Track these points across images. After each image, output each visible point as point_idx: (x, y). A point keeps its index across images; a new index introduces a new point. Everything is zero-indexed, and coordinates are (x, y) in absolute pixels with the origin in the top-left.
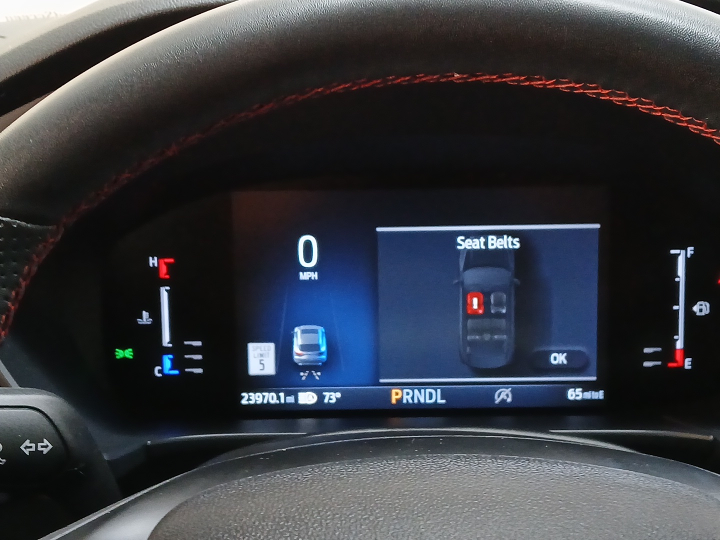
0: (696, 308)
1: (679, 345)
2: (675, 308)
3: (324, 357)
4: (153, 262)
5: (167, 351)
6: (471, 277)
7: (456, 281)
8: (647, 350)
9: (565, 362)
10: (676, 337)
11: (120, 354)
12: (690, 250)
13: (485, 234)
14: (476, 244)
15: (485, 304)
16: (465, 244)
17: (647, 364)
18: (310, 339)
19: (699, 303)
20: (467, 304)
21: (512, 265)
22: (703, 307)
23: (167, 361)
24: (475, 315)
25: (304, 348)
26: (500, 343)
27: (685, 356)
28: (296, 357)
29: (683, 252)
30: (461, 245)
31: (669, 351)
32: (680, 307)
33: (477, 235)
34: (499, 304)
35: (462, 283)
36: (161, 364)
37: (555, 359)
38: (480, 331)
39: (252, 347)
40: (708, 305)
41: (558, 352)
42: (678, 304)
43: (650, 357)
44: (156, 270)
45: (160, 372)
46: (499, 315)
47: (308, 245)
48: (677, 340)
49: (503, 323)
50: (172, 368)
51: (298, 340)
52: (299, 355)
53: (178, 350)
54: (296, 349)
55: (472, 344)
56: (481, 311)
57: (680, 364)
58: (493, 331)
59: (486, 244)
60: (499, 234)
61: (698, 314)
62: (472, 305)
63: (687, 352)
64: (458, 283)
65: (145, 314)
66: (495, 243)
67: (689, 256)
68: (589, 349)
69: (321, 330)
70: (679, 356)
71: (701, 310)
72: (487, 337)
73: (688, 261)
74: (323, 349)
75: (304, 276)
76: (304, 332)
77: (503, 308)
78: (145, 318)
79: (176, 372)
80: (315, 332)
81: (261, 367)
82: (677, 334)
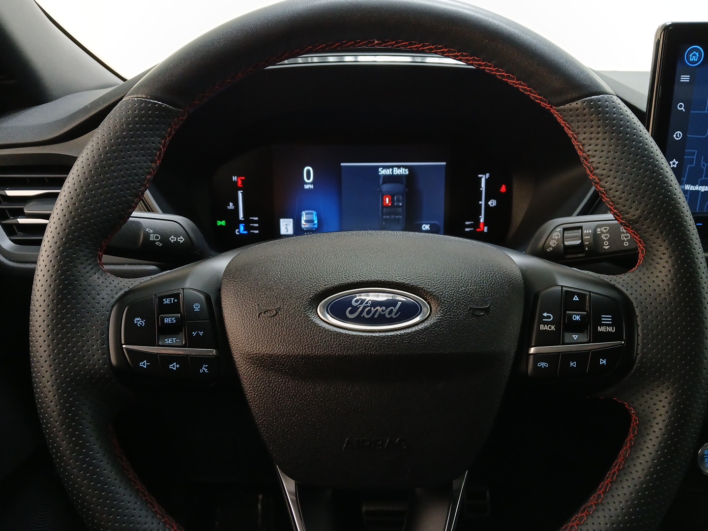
0: (490, 203)
1: (482, 220)
2: (480, 203)
3: (316, 226)
4: (235, 178)
5: (241, 222)
6: (385, 187)
7: (378, 190)
8: (467, 223)
9: (429, 229)
10: (480, 217)
11: (219, 223)
12: (488, 175)
13: (392, 167)
14: (388, 172)
15: (392, 201)
16: (383, 172)
17: (467, 230)
18: (310, 217)
19: (491, 200)
20: (383, 201)
21: (405, 183)
22: (493, 202)
23: (242, 228)
24: (387, 206)
25: (307, 221)
26: (399, 220)
27: (485, 226)
28: (303, 226)
29: (484, 176)
30: (381, 172)
31: (477, 223)
32: (483, 203)
33: (388, 167)
34: (398, 201)
35: (381, 191)
36: (239, 228)
37: (424, 227)
38: (389, 214)
39: (282, 220)
40: (495, 201)
41: (426, 224)
42: (481, 201)
43: (468, 226)
44: (236, 182)
45: (238, 232)
46: (398, 206)
47: (308, 172)
49: (400, 209)
50: (244, 230)
51: (304, 218)
52: (304, 225)
53: (247, 222)
54: (303, 222)
55: (386, 220)
56: (390, 205)
57: (482, 229)
58: (396, 214)
59: (392, 172)
60: (399, 167)
61: (491, 206)
62: (386, 201)
63: (485, 224)
64: (379, 191)
65: (231, 204)
66: (397, 171)
67: (487, 178)
68: (440, 223)
69: (315, 213)
70: (481, 226)
71: (492, 204)
72: (393, 217)
73: (487, 180)
74: (316, 222)
75: (306, 187)
76: (306, 214)
77: (400, 202)
78: (231, 206)
79: (246, 232)
80: (312, 214)
81: (286, 230)
82: (481, 215)
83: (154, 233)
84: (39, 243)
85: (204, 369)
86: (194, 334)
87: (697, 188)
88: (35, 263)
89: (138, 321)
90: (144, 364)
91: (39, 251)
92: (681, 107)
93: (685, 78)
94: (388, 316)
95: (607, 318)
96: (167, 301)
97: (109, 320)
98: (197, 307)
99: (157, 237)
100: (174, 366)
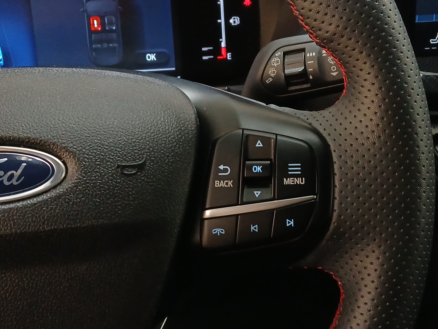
0: (231, 21)
1: (223, 45)
2: (219, 21)
3: (2, 63)
6: (91, 6)
7: (82, 10)
8: (204, 49)
9: (155, 59)
10: (221, 40)
15: (102, 24)
17: (205, 58)
19: (233, 18)
20: (90, 25)
22: (236, 20)
24: (96, 31)
26: (114, 48)
27: (227, 52)
31: (217, 49)
32: (222, 21)
34: (111, 23)
35: (85, 11)
37: (149, 57)
38: (101, 42)
40: (239, 19)
41: (151, 53)
42: (220, 19)
43: (206, 53)
46: (111, 31)
48: (222, 41)
49: (114, 35)
55: (96, 50)
56: (100, 29)
57: (225, 57)
58: (109, 42)
61: (233, 24)
62: (94, 24)
63: (228, 49)
64: (83, 11)
68: (169, 50)
70: (223, 52)
71: (234, 22)
72: (105, 45)
74: (1, 57)
77: (114, 27)
82: (222, 38)
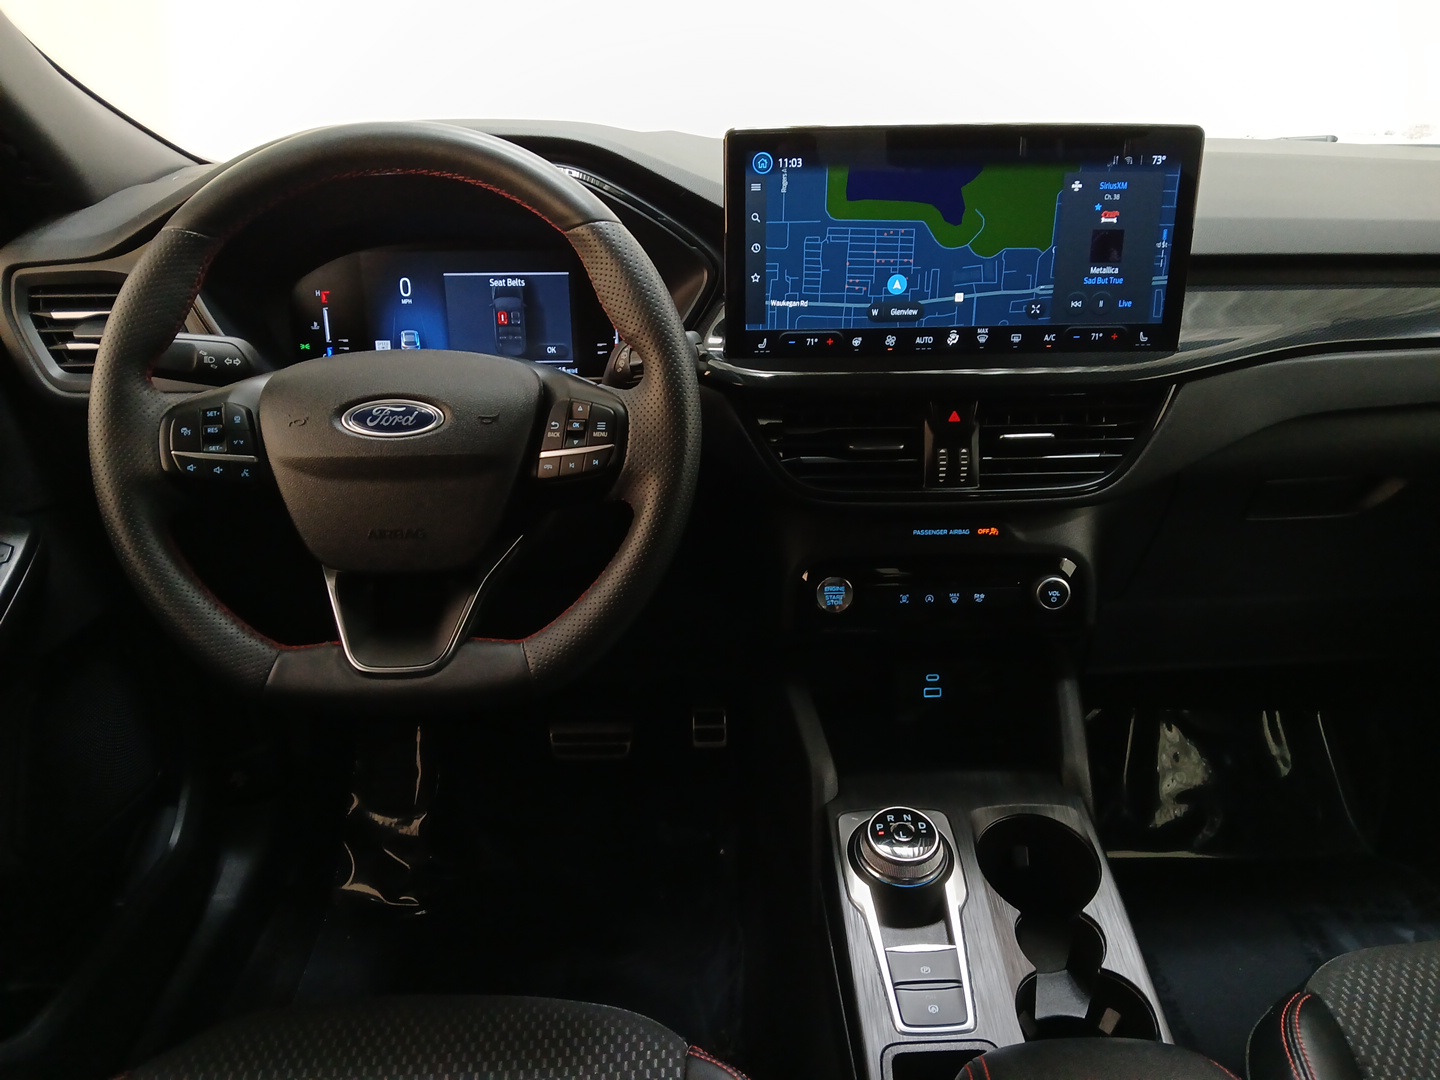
1: (617, 341)
4: (318, 293)
5: (329, 345)
6: (499, 302)
7: (491, 305)
8: (599, 344)
9: (554, 353)
11: (303, 347)
13: (506, 278)
14: (501, 283)
15: (508, 318)
16: (495, 284)
17: (600, 352)
18: (411, 338)
20: (498, 318)
21: (521, 296)
23: (330, 352)
24: (503, 325)
25: (407, 343)
26: (518, 340)
30: (492, 284)
31: (610, 345)
33: (501, 278)
34: (516, 318)
35: (495, 306)
36: (326, 353)
37: (550, 350)
38: (507, 334)
39: (377, 342)
41: (551, 346)
43: (601, 349)
44: (320, 297)
45: (326, 357)
46: (516, 325)
47: (405, 283)
48: (615, 339)
49: (519, 329)
50: (333, 355)
51: (404, 340)
52: (405, 348)
53: (336, 345)
54: (403, 344)
55: (502, 341)
56: (506, 323)
58: (514, 334)
59: (506, 283)
60: (513, 278)
62: (501, 319)
65: (315, 324)
66: (511, 283)
68: (568, 344)
69: (416, 333)
72: (511, 337)
74: (418, 344)
75: (404, 302)
76: (406, 334)
77: (518, 321)
78: (316, 326)
80: (413, 334)
82: (615, 335)
83: (208, 355)
84: (90, 370)
85: (245, 473)
86: (235, 442)
87: (784, 303)
88: (89, 392)
89: (185, 431)
90: (191, 468)
91: (91, 379)
92: (755, 218)
93: (756, 187)
94: (404, 424)
95: (602, 425)
96: (210, 414)
97: (158, 431)
98: (237, 419)
99: (211, 360)
100: (218, 470)
